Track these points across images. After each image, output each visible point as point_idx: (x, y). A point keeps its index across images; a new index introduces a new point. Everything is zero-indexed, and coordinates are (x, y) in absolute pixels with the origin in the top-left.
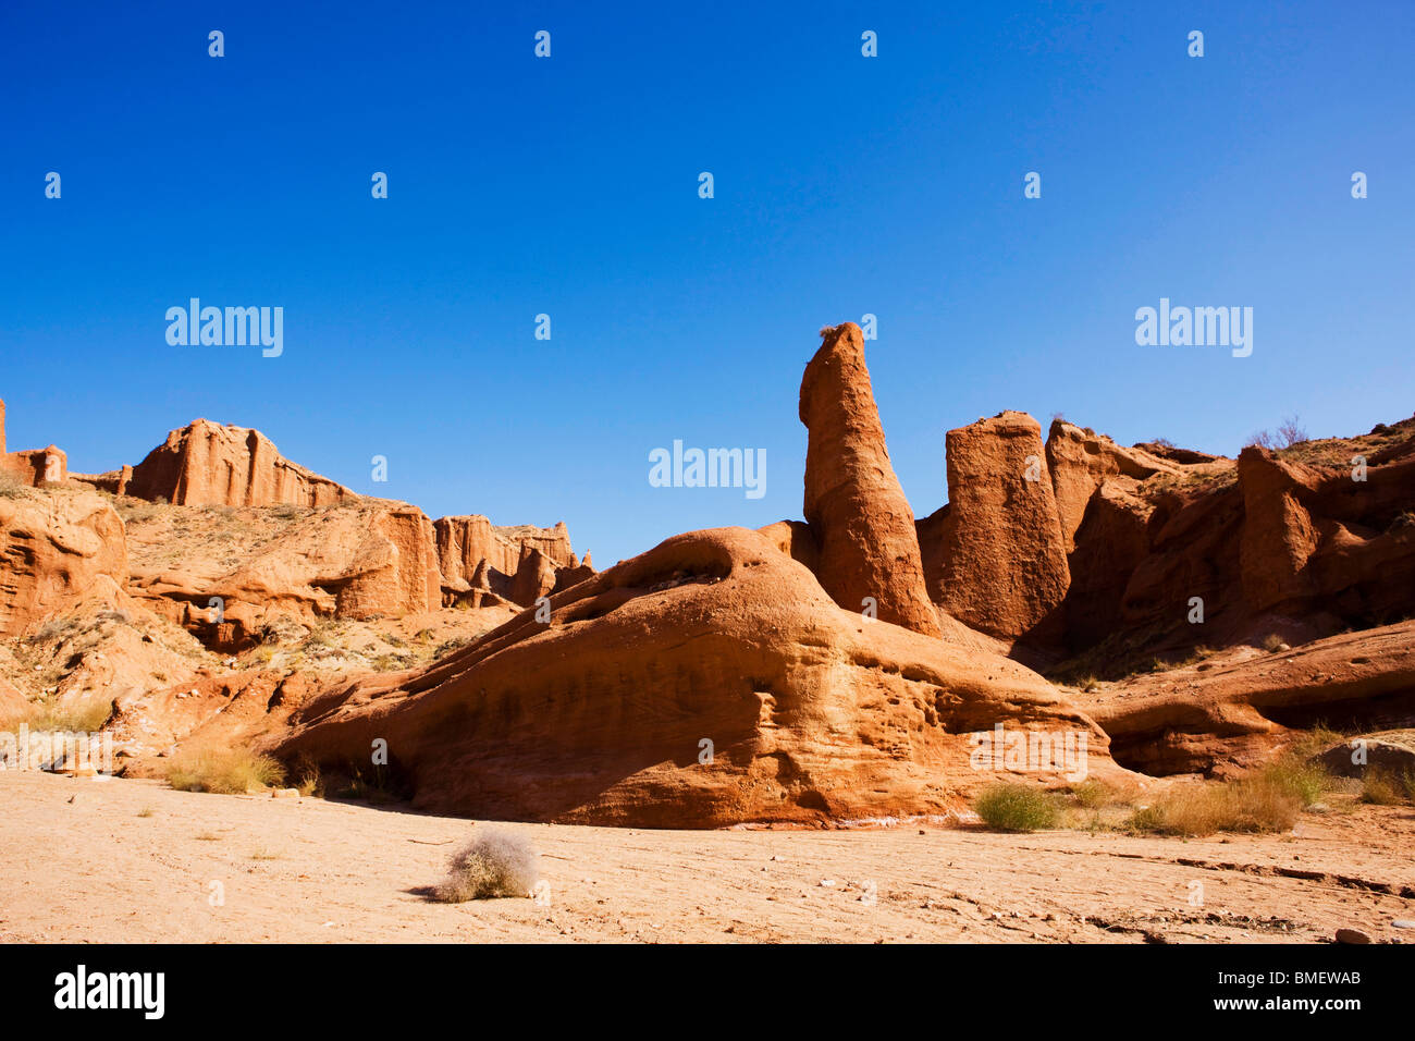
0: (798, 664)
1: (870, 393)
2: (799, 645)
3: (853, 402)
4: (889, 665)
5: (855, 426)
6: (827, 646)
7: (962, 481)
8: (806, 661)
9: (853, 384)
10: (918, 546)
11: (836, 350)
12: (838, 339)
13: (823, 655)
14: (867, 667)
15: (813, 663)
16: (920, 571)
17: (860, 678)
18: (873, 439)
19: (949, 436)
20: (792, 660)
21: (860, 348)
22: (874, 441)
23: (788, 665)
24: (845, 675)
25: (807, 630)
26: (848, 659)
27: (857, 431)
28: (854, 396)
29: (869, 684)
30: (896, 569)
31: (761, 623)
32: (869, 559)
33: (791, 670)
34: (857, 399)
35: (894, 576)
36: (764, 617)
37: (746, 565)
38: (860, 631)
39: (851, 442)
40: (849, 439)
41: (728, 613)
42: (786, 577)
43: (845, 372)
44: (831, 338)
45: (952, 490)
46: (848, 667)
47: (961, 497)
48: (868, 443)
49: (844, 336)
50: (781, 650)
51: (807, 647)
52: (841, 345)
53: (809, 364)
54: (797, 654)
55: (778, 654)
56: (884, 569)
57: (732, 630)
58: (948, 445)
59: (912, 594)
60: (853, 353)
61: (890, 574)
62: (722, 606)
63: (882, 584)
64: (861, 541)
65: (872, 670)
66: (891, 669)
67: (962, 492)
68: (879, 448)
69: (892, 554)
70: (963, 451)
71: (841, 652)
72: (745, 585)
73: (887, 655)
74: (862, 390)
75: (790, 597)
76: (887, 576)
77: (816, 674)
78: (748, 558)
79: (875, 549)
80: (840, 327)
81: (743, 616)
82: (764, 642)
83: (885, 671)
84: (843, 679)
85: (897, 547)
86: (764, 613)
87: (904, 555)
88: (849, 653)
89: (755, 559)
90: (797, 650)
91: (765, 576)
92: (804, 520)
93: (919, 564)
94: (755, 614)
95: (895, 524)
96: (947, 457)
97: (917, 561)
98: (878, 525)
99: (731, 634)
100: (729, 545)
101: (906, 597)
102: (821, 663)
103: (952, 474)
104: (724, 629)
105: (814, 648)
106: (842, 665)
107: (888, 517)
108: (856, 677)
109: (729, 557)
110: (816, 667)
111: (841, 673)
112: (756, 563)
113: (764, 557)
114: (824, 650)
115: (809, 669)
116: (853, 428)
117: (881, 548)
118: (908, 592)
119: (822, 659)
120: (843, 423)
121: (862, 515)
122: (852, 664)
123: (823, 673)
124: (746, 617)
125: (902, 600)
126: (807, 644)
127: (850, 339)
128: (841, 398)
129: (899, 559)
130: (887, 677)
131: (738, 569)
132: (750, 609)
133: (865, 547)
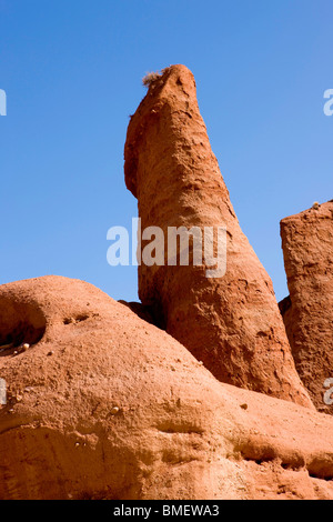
0: (158, 463)
1: (207, 144)
2: (157, 433)
3: (189, 154)
4: (289, 456)
5: (193, 182)
6: (199, 432)
7: (300, 270)
8: (170, 458)
9: (187, 133)
10: (280, 317)
11: (164, 95)
12: (164, 84)
13: (195, 446)
14: (259, 462)
15: (180, 461)
16: (287, 347)
17: (253, 481)
18: (215, 196)
19: (283, 225)
20: (148, 458)
21: (192, 93)
22: (217, 198)
23: (143, 467)
24: (230, 477)
25: (169, 410)
26: (231, 451)
27: (197, 188)
28: (189, 148)
29: (266, 488)
30: (258, 347)
31: (95, 403)
32: (224, 337)
33: (146, 475)
34: (193, 151)
35: (257, 356)
36: (100, 393)
37: (67, 322)
38: (244, 407)
39: (189, 200)
40: (186, 197)
41: (42, 392)
42: (128, 332)
43: (176, 120)
44: (156, 85)
45: (291, 280)
46: (232, 464)
47: (302, 287)
48: (210, 200)
49: (172, 79)
50: (130, 443)
51: (169, 436)
52: (169, 90)
53: (132, 117)
54: (155, 448)
55: (127, 450)
56: (244, 348)
57: (52, 420)
58: (283, 233)
59: (281, 376)
60: (184, 99)
61: (252, 354)
62: (33, 383)
63: (242, 365)
64: (213, 316)
65: (267, 466)
66: (293, 463)
67: (301, 282)
68: (223, 206)
69: (252, 328)
70: (299, 239)
71: (221, 440)
72: (68, 349)
73: (285, 442)
74: (198, 140)
75: (139, 361)
76: (248, 356)
77: (186, 477)
78: (70, 311)
79: (229, 324)
80: (167, 71)
81: (67, 396)
82: (103, 433)
83: (285, 466)
84: (228, 483)
85: (257, 321)
86: (100, 387)
87: (265, 328)
88: (232, 441)
89: (80, 311)
90: (155, 440)
91: (97, 332)
92: (139, 301)
93: (284, 339)
94: (85, 390)
95: (252, 292)
96: (284, 247)
97: (282, 335)
98: (231, 296)
99: (49, 425)
100: (40, 297)
101: (274, 380)
102: (192, 459)
103: (289, 263)
104: (38, 418)
105: (181, 436)
106: (224, 460)
107: (242, 286)
108: (245, 478)
109: (42, 313)
110: (185, 466)
111: (223, 473)
112: (82, 318)
113: (94, 307)
114: (196, 438)
115: (176, 470)
116: (190, 186)
117: (238, 323)
118: (275, 373)
119: (193, 453)
120: (178, 180)
121: (210, 285)
122: (237, 458)
123: (197, 475)
124: (71, 397)
125: (270, 384)
126: (170, 431)
127: (179, 82)
128: (174, 151)
129: (261, 334)
130: (289, 474)
131: (56, 329)
132: (77, 384)
133: (218, 322)
